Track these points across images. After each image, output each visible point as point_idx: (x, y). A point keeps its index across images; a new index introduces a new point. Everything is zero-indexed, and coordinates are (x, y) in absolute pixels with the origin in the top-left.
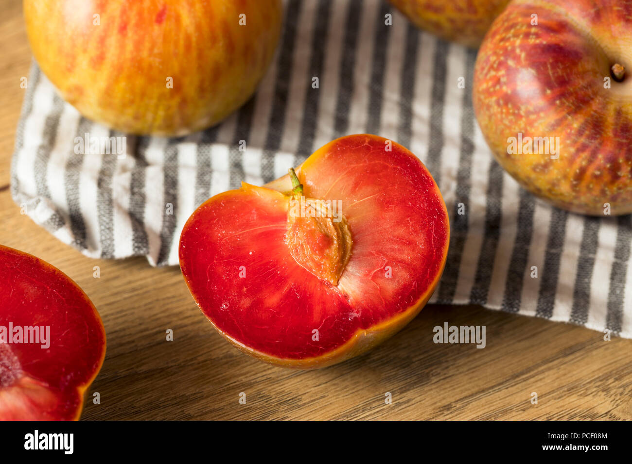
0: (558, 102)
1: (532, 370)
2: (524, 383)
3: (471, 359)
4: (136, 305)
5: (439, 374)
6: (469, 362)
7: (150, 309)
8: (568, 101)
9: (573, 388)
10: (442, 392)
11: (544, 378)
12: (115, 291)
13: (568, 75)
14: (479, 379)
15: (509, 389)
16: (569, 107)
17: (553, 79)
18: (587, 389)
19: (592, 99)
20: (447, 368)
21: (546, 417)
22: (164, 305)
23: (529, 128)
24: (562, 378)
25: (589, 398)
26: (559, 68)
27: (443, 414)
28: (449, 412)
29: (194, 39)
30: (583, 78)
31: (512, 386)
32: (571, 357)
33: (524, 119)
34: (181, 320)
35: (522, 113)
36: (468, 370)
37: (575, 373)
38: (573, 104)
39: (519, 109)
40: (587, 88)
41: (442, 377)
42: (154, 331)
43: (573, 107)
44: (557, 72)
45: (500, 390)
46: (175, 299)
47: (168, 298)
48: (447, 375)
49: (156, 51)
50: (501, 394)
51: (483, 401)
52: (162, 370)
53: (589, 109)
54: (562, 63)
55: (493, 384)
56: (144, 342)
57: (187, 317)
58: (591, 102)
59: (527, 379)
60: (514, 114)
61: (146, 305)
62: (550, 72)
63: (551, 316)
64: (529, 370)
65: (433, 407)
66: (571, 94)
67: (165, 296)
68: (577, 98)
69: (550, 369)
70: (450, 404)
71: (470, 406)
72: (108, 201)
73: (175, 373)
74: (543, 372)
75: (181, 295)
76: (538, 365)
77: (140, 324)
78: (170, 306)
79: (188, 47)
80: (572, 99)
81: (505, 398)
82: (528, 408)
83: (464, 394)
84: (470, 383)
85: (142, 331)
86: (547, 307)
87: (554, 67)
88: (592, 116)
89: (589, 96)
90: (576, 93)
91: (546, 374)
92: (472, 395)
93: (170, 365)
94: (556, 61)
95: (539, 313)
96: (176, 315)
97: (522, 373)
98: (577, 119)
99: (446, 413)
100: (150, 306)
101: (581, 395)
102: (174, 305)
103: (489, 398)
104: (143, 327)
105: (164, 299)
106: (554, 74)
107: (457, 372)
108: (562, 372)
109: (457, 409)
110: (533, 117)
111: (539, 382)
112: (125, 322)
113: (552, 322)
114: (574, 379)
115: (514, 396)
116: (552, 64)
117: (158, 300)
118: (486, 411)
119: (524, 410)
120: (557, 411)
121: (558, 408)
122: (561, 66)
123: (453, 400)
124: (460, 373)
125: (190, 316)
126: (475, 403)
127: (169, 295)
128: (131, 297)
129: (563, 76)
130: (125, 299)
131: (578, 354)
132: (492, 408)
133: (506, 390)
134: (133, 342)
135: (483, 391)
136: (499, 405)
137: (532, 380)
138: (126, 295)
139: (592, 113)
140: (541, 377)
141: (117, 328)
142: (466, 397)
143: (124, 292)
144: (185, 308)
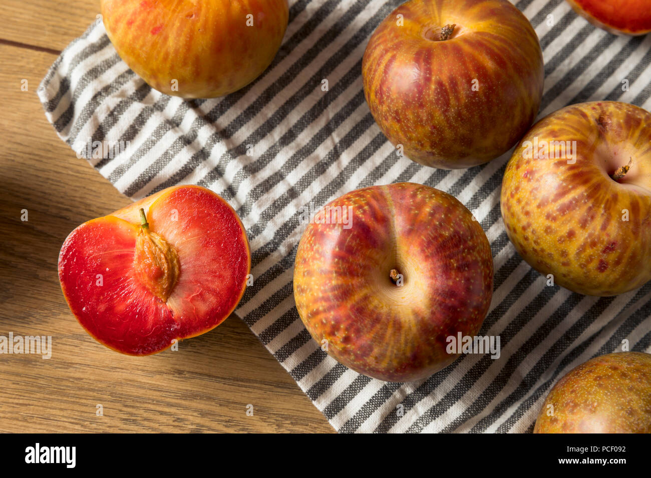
0: (336, 260)
1: (250, 382)
2: (237, 387)
3: (222, 350)
4: (70, 183)
5: (195, 347)
6: (219, 351)
7: (76, 190)
8: (342, 265)
9: (261, 411)
10: (186, 360)
11: (251, 392)
12: (67, 165)
13: (357, 249)
14: (214, 367)
15: (226, 386)
16: (339, 268)
17: (346, 244)
18: (269, 418)
19: (358, 276)
20: (203, 346)
21: (229, 418)
22: (85, 193)
23: (310, 260)
24: (262, 400)
25: (265, 424)
26: (356, 241)
27: (174, 374)
28: (178, 376)
29: (170, 57)
30: (364, 259)
31: (229, 385)
32: (279, 390)
33: (312, 253)
34: (86, 210)
35: (315, 248)
36: (214, 356)
37: (272, 402)
38: (344, 269)
39: (315, 245)
40: (361, 267)
41: (194, 350)
42: (66, 207)
43: (342, 270)
44: (352, 243)
45: (219, 382)
46: (94, 194)
47: (91, 190)
48: (199, 351)
49: (144, 49)
50: (218, 385)
51: (204, 382)
52: (49, 236)
53: (350, 280)
54: (361, 240)
55: (219, 376)
56: (54, 211)
57: (90, 210)
58: (356, 278)
59: (242, 386)
60: (311, 245)
61: (76, 186)
62: (348, 239)
63: (282, 361)
64: (248, 380)
65: (173, 366)
66: (348, 262)
67: (90, 188)
68: (349, 267)
69: (260, 389)
70: (184, 371)
71: (193, 381)
72: (90, 112)
73: (53, 243)
74: (254, 388)
75: (100, 193)
76: (256, 382)
77: (62, 197)
78: (87, 196)
79: (165, 59)
80: (346, 266)
81: (218, 389)
82: (224, 406)
83: (197, 370)
84: (207, 365)
85: (58, 203)
86: (284, 354)
87: (353, 238)
88: (348, 285)
89: (358, 273)
90: (352, 264)
91: (255, 390)
92: (201, 374)
93: (55, 236)
94: (358, 236)
95: (276, 355)
96: (87, 205)
97: (242, 381)
98: (338, 279)
99: (176, 375)
100: (77, 189)
101: (262, 419)
102: (90, 197)
103: (209, 383)
104: (61, 200)
105: (88, 189)
106: (349, 242)
107: (207, 353)
108: (265, 396)
109: (185, 377)
110: (317, 256)
111: (246, 393)
112: (55, 190)
113: (280, 365)
114: (268, 405)
115: (224, 392)
116: (353, 235)
117: (84, 188)
118: (200, 390)
119: (221, 405)
120: (239, 419)
121: (241, 418)
122: (358, 241)
123: (187, 369)
124: (208, 355)
125: (93, 211)
126: (197, 381)
127: (93, 188)
128: (72, 175)
129: (353, 248)
130: (68, 174)
131: (285, 391)
132: (205, 391)
133: (223, 385)
134: (48, 206)
135: (210, 376)
136: (210, 392)
137: (244, 389)
138: (70, 173)
139: (350, 284)
140: (250, 390)
141: (47, 191)
142: (196, 373)
143: (72, 170)
144: (94, 203)
